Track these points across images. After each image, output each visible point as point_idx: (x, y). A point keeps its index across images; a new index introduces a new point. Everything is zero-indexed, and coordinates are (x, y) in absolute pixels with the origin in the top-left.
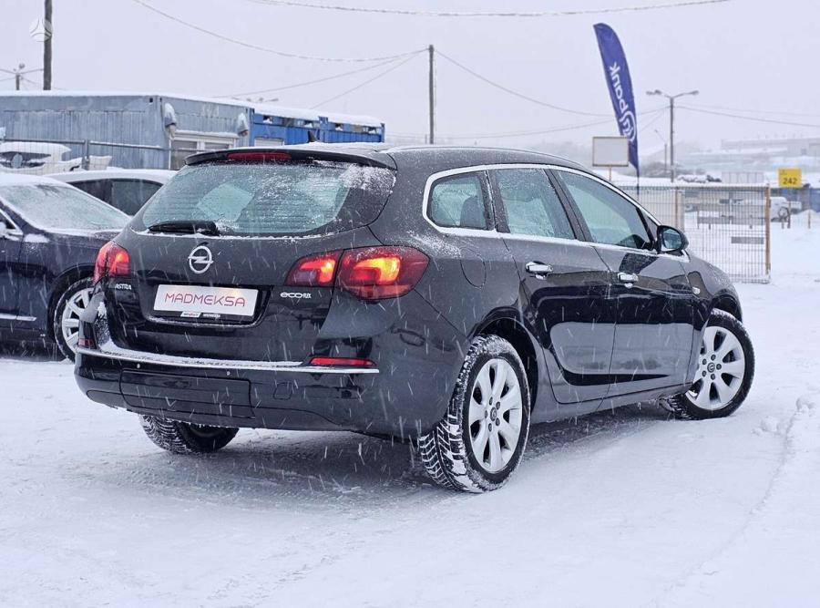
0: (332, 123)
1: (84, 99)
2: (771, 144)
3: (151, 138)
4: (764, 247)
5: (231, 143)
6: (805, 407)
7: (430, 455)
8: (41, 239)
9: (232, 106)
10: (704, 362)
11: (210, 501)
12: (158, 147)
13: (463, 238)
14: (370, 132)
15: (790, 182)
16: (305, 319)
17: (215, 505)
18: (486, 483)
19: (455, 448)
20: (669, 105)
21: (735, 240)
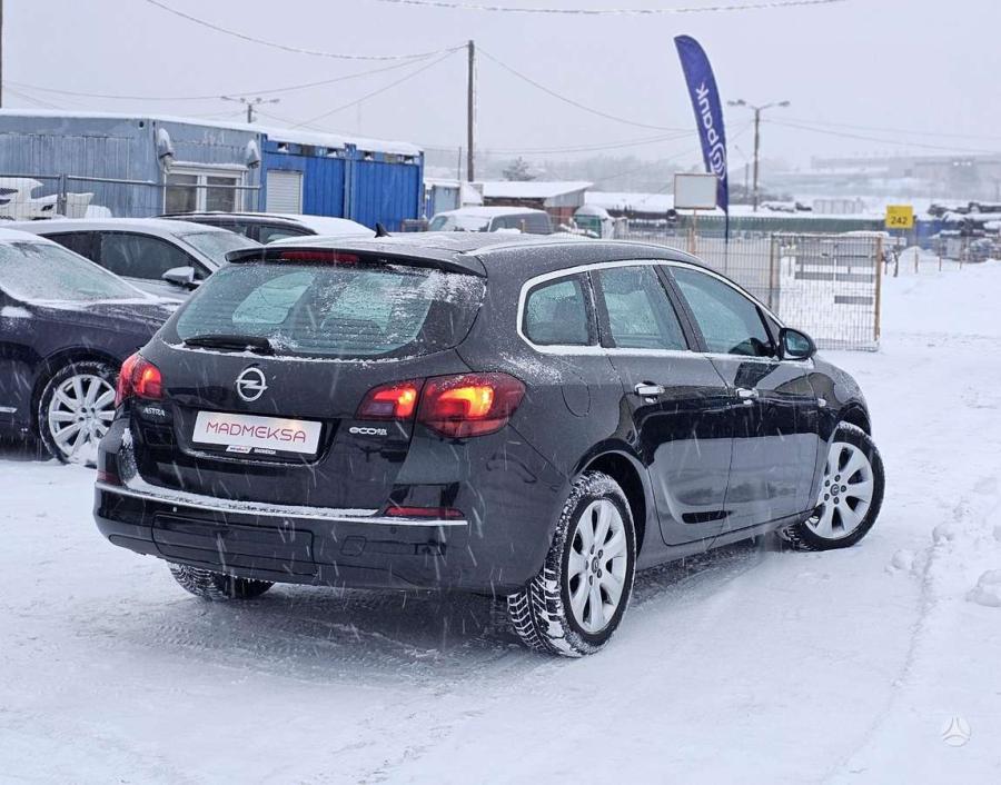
0: (361, 151)
1: (58, 121)
2: (870, 163)
3: (140, 171)
4: (873, 308)
5: (237, 176)
6: (943, 540)
7: (521, 615)
8: (22, 313)
9: (240, 131)
10: (827, 484)
11: (260, 669)
12: (150, 182)
13: (563, 358)
14: (407, 162)
15: (899, 221)
16: (372, 451)
17: (268, 674)
18: (586, 647)
19: (551, 607)
20: (754, 117)
21: (839, 300)
